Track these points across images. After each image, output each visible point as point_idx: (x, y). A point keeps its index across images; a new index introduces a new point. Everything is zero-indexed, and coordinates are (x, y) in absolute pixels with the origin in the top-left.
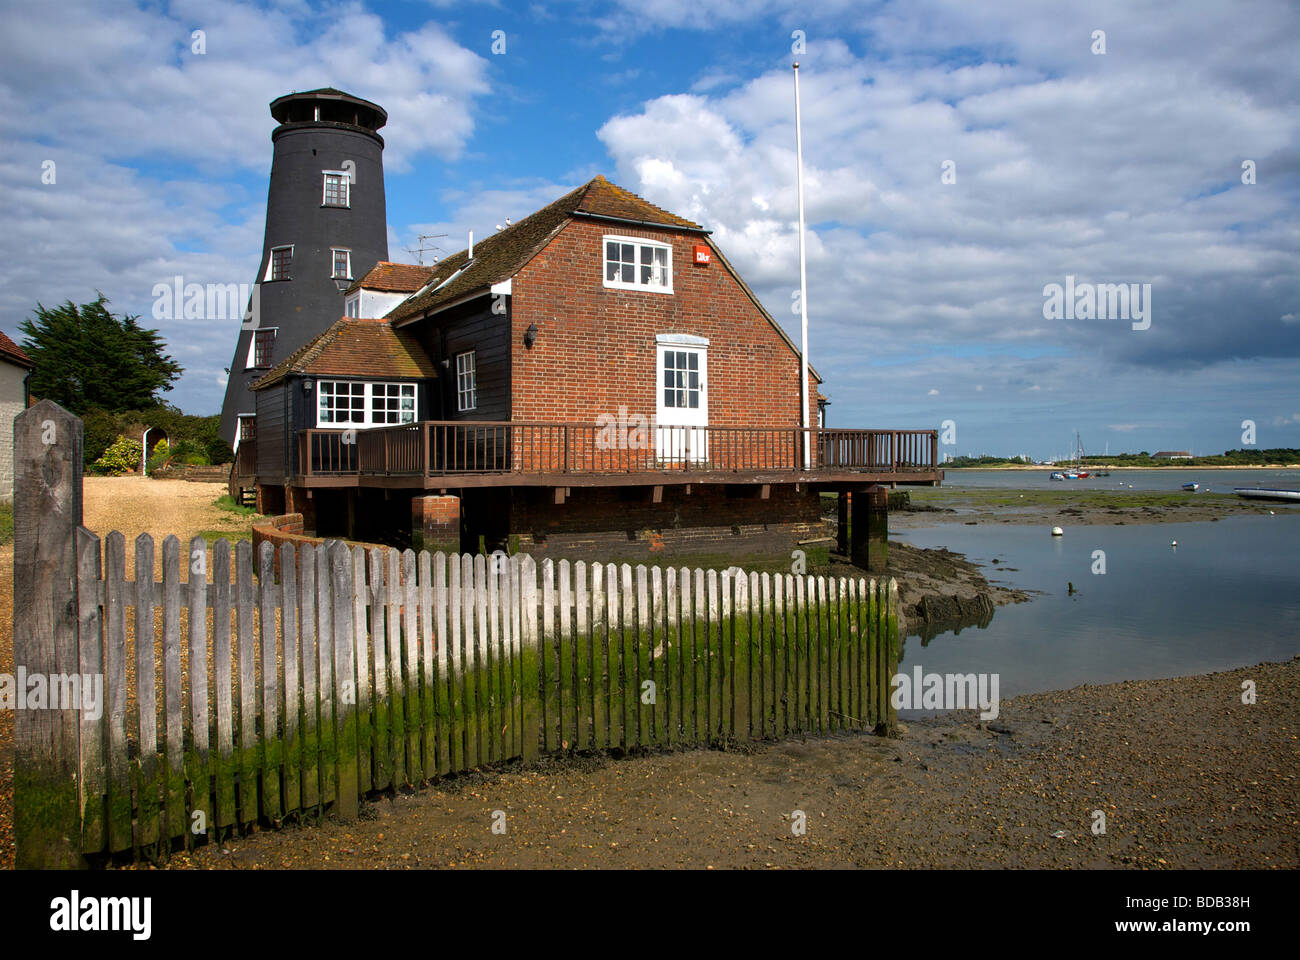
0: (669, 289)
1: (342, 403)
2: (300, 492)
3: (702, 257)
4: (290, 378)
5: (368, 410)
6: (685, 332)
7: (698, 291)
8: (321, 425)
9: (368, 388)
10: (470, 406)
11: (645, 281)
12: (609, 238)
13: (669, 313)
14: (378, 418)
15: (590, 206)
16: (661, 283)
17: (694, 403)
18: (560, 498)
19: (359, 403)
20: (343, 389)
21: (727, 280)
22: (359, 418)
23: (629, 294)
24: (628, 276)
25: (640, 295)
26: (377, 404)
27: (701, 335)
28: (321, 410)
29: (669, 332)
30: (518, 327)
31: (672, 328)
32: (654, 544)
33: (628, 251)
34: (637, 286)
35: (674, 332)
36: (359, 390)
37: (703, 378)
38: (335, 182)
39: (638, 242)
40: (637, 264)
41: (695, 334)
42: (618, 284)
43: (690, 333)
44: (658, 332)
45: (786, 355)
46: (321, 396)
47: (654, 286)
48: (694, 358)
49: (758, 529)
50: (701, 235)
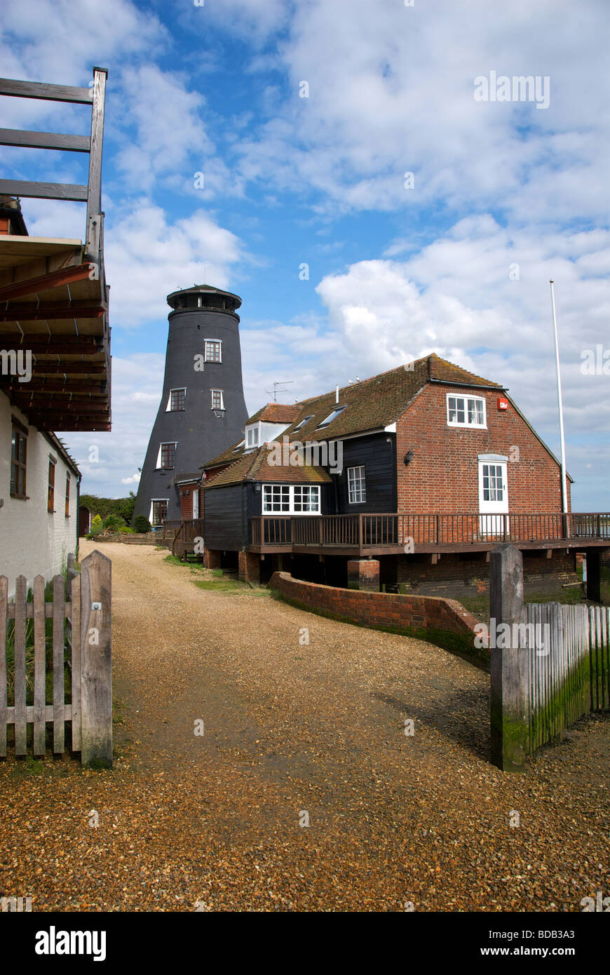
0: (484, 426)
1: (277, 499)
2: (254, 556)
3: (503, 405)
4: (246, 483)
5: (292, 503)
6: (494, 453)
7: (501, 427)
8: (265, 513)
9: (292, 489)
10: (358, 500)
11: (470, 421)
12: (450, 395)
13: (485, 441)
14: (297, 508)
15: (436, 374)
16: (479, 425)
17: (500, 498)
18: (434, 560)
19: (286, 499)
20: (277, 490)
21: (517, 419)
22: (286, 508)
23: (462, 430)
24: (461, 419)
25: (468, 431)
26: (297, 499)
27: (503, 455)
28: (264, 503)
29: (485, 453)
30: (401, 452)
31: (486, 451)
32: (480, 588)
33: (461, 402)
34: (466, 425)
35: (488, 453)
36: (286, 490)
37: (505, 482)
38: (212, 346)
39: (466, 397)
40: (466, 411)
41: (500, 454)
42: (454, 424)
43: (497, 453)
44: (479, 454)
45: (552, 465)
46: (264, 494)
47: (475, 425)
48: (499, 468)
49: (538, 577)
50: (502, 391)
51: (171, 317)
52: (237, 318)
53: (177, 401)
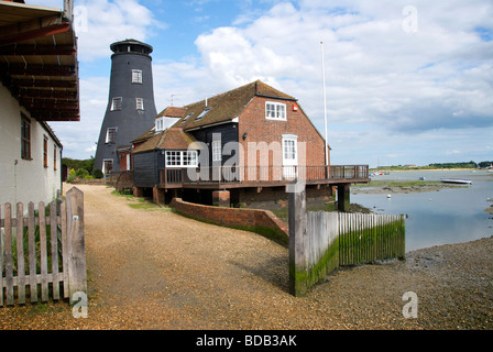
0: (285, 119)
1: (174, 158)
2: (161, 190)
3: (295, 108)
4: (156, 150)
5: (182, 161)
6: (290, 133)
7: (294, 120)
8: (167, 166)
9: (182, 153)
11: (278, 117)
12: (267, 103)
13: (285, 127)
14: (185, 163)
15: (260, 91)
16: (283, 118)
18: (259, 191)
19: (179, 158)
20: (173, 154)
21: (302, 116)
22: (179, 163)
23: (274, 121)
24: (273, 115)
25: (277, 122)
26: (185, 159)
27: (295, 134)
28: (167, 161)
30: (241, 133)
31: (286, 132)
32: (283, 205)
33: (273, 106)
34: (276, 118)
36: (179, 154)
38: (136, 74)
39: (276, 103)
40: (276, 111)
42: (269, 118)
43: (292, 134)
44: (283, 134)
45: (320, 140)
46: (166, 156)
47: (280, 119)
49: (313, 199)
50: (295, 101)
51: (112, 57)
52: (150, 58)
53: (117, 105)
